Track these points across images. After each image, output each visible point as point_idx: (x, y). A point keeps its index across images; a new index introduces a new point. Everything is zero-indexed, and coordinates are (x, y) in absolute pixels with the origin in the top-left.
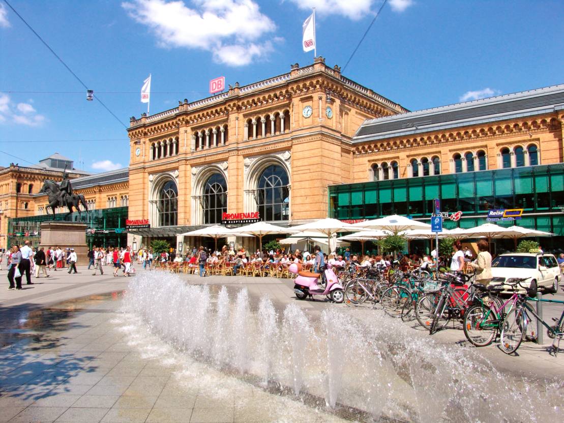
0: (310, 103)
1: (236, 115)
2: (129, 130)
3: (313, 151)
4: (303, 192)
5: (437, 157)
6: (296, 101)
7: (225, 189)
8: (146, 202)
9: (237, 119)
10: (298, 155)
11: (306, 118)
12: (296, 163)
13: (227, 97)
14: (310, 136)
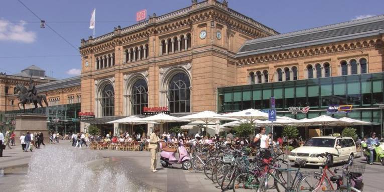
0: (205, 28)
1: (154, 37)
2: (81, 49)
3: (206, 63)
4: (199, 93)
5: (296, 67)
6: (195, 26)
7: (147, 90)
8: (93, 99)
9: (155, 40)
10: (196, 66)
11: (202, 39)
12: (195, 72)
13: (147, 24)
14: (205, 52)
